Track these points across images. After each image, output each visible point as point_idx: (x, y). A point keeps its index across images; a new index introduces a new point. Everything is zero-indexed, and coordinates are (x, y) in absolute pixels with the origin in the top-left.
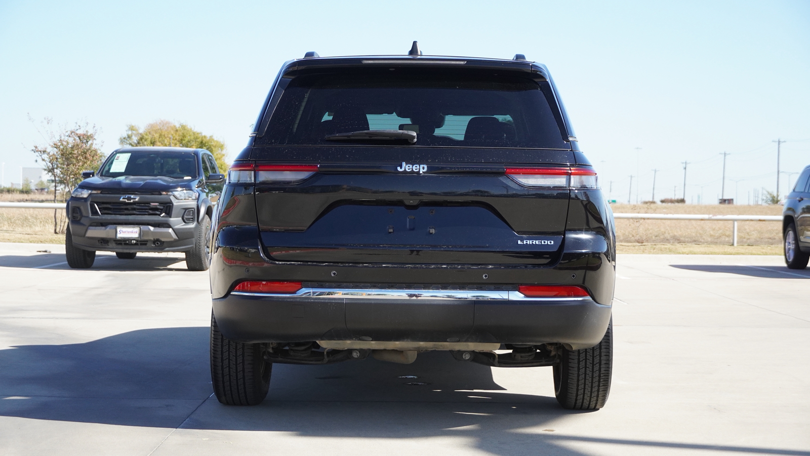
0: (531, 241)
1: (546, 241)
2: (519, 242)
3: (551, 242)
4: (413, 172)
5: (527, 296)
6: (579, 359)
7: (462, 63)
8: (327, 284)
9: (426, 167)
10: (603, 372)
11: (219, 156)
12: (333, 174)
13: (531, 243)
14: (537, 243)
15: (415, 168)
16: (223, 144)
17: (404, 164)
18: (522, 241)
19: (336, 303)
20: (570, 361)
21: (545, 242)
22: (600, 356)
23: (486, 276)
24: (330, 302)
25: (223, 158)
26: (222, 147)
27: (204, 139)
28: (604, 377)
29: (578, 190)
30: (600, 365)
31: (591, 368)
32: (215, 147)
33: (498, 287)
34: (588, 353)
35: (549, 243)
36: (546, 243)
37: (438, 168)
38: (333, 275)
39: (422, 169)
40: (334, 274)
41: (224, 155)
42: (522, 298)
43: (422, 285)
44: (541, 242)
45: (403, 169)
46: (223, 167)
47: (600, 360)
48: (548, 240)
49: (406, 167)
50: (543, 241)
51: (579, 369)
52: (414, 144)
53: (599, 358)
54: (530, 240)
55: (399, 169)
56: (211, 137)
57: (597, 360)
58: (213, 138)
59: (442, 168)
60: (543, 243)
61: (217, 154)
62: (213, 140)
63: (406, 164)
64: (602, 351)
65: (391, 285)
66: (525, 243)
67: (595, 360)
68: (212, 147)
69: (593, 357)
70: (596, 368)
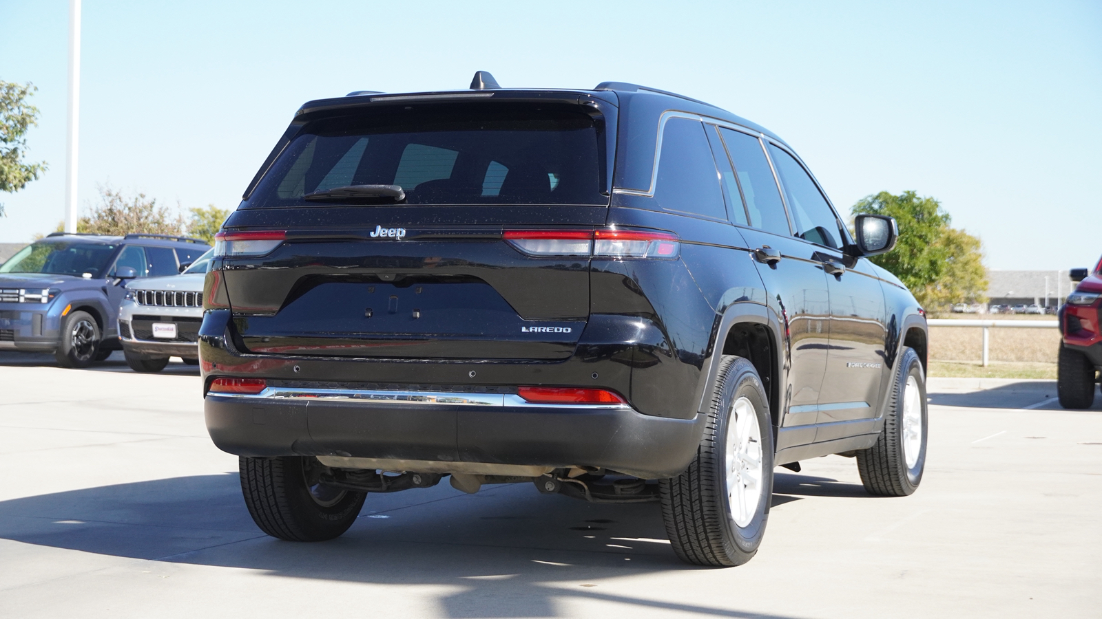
0: (540, 329)
1: (561, 329)
2: (524, 330)
3: (567, 330)
4: (388, 238)
5: (529, 401)
6: (672, 493)
7: (488, 95)
8: (293, 382)
9: (404, 231)
10: (707, 513)
11: (973, 257)
12: (299, 243)
13: (539, 331)
14: (548, 331)
15: (390, 233)
16: (977, 240)
17: (379, 228)
18: (528, 328)
19: (297, 406)
20: (662, 495)
21: (558, 330)
22: (700, 491)
23: (473, 374)
24: (291, 406)
25: (979, 259)
26: (976, 243)
27: (952, 234)
28: (708, 520)
29: (622, 259)
30: (701, 502)
31: (689, 506)
32: (967, 244)
33: (492, 389)
34: (682, 486)
35: (565, 331)
36: (561, 331)
37: (418, 233)
38: (296, 371)
39: (400, 233)
40: (297, 369)
41: (980, 255)
42: (522, 403)
43: (397, 385)
44: (554, 330)
45: (377, 235)
46: (978, 272)
47: (700, 496)
48: (563, 327)
49: (380, 232)
50: (556, 329)
51: (674, 508)
52: (403, 202)
53: (698, 493)
54: (538, 327)
55: (372, 234)
56: (963, 231)
57: (695, 496)
58: (965, 232)
59: (424, 232)
60: (556, 331)
61: (970, 255)
62: (965, 235)
63: (382, 228)
64: (701, 483)
65: (361, 384)
66: (531, 330)
67: (693, 496)
68: (963, 245)
69: (690, 491)
70: (696, 507)
